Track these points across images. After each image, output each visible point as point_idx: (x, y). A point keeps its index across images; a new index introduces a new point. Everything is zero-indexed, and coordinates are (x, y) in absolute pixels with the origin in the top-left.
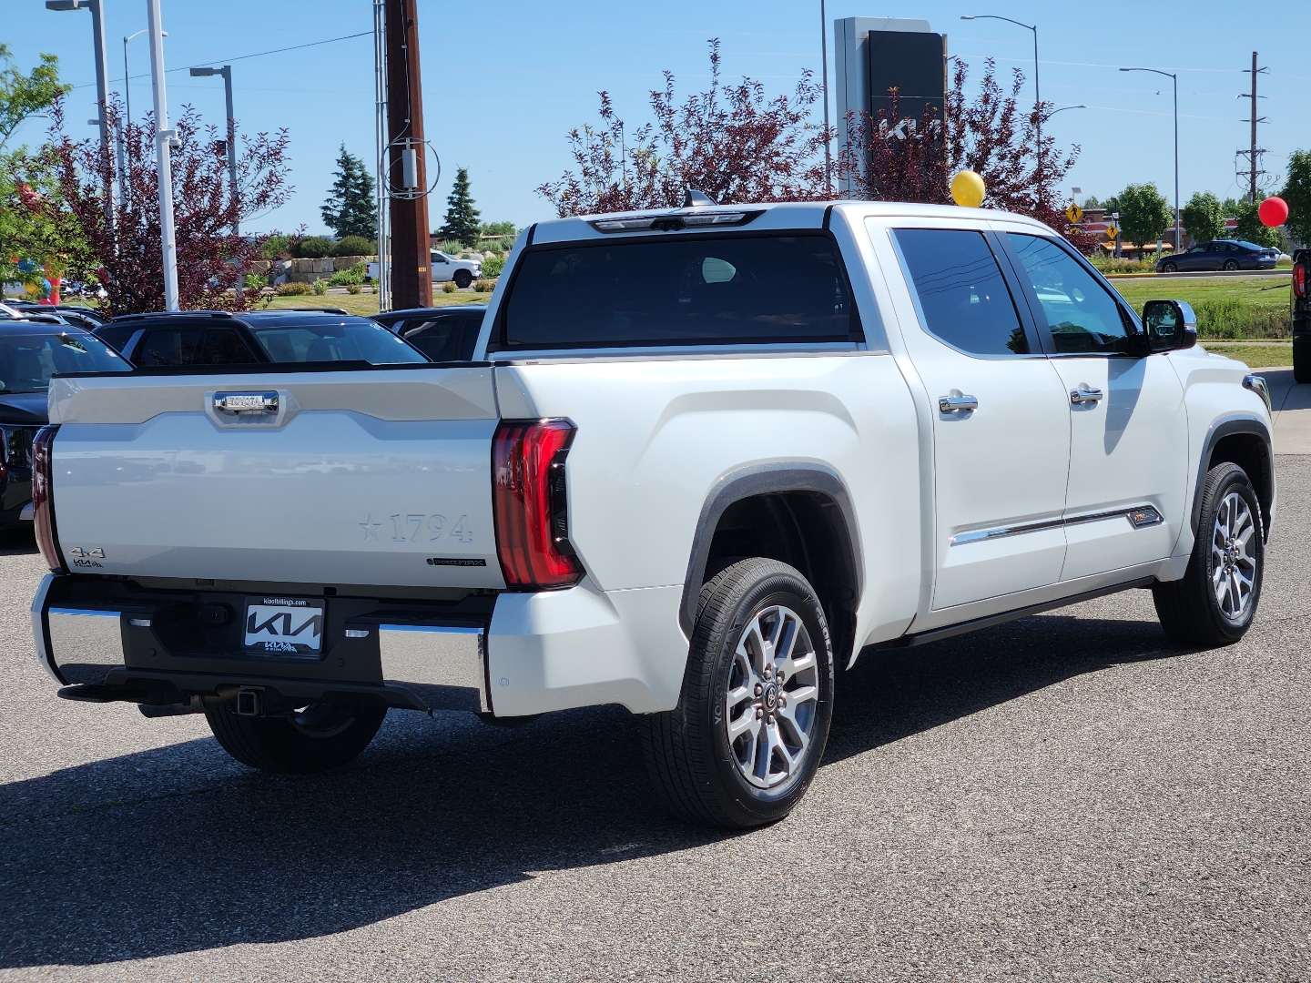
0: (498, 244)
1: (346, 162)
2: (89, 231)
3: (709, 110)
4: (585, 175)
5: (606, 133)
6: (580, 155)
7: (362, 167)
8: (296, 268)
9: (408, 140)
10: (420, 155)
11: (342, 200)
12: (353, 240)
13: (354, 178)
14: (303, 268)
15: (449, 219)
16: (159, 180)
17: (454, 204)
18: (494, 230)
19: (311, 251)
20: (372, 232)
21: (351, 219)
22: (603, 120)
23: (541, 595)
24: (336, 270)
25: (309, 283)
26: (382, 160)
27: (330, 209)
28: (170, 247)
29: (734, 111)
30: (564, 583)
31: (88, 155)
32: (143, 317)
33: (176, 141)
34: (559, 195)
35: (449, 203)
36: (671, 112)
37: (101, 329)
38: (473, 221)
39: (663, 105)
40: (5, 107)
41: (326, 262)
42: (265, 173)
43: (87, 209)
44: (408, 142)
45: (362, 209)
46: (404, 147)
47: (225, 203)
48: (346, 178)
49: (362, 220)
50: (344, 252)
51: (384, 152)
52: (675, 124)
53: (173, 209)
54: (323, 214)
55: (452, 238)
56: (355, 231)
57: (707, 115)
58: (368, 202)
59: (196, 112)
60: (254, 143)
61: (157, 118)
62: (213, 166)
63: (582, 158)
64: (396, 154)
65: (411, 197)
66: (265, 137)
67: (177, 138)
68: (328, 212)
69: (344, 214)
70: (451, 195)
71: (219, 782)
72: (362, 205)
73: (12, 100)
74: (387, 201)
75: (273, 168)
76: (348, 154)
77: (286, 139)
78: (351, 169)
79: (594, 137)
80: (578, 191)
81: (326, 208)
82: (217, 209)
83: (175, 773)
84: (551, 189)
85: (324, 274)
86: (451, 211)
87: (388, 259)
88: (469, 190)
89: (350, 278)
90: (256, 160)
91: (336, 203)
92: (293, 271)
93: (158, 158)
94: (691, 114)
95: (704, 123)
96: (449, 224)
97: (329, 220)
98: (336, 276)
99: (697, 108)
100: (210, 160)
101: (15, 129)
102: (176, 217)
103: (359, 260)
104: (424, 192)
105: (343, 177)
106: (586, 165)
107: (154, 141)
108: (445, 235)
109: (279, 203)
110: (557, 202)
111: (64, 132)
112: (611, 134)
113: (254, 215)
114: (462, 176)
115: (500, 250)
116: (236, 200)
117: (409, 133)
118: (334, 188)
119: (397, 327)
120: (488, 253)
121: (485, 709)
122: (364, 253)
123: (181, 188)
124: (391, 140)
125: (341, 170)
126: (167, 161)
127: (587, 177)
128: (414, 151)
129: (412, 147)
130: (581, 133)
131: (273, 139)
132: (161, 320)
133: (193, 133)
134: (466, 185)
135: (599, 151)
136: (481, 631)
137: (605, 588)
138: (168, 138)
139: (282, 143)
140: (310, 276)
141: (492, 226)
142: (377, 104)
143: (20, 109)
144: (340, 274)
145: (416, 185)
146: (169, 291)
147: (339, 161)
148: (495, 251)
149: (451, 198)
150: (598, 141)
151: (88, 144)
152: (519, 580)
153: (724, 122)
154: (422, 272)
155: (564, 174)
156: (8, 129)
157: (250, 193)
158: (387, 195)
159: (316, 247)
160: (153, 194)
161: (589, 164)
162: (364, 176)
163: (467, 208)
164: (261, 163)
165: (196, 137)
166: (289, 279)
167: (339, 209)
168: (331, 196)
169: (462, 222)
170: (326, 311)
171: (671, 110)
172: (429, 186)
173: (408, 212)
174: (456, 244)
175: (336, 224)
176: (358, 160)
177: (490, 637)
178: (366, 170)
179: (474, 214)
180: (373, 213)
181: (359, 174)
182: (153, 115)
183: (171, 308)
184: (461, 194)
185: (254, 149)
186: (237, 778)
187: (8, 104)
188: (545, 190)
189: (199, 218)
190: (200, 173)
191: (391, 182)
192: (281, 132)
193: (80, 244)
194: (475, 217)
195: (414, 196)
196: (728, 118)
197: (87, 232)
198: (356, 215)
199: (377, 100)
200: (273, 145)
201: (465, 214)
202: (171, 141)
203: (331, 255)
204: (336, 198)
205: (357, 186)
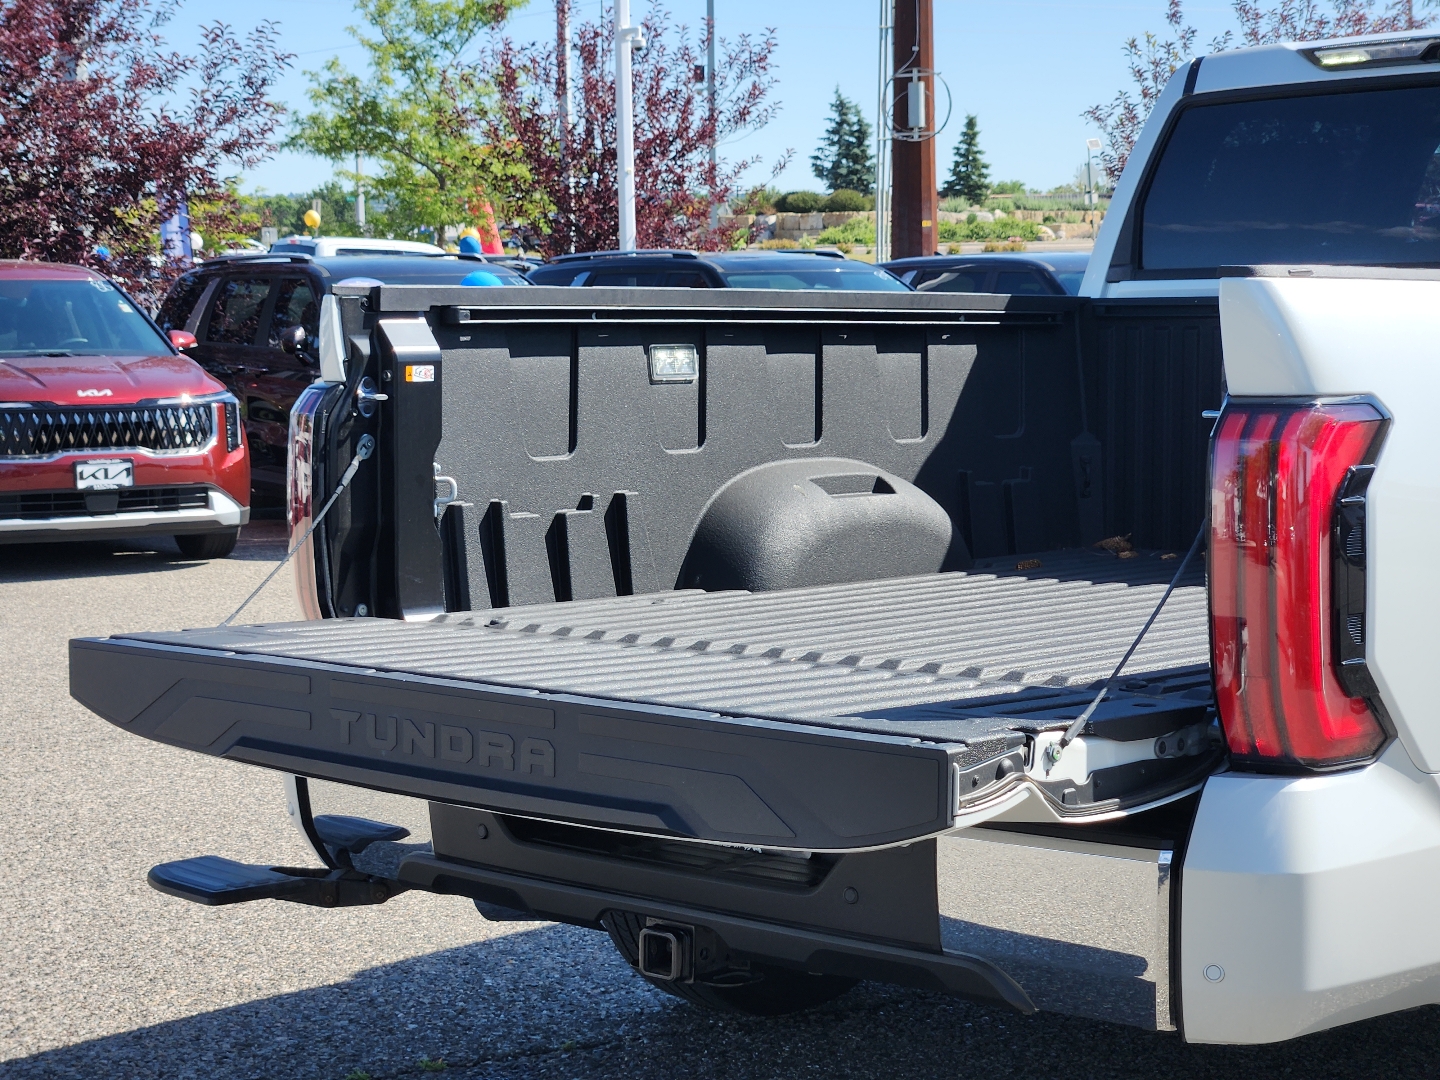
0: (1010, 203)
1: (841, 107)
2: (533, 156)
3: (1306, 16)
4: (1145, 95)
5: (1171, 44)
6: (1139, 71)
7: (858, 113)
8: (781, 225)
9: (915, 70)
10: (929, 87)
11: (835, 149)
12: (846, 194)
13: (849, 124)
14: (788, 225)
15: (955, 172)
16: (617, 93)
17: (961, 155)
18: (1002, 190)
19: (798, 206)
20: (867, 186)
21: (843, 171)
22: (1170, 27)
23: (1301, 785)
24: (825, 227)
25: (795, 240)
26: (885, 94)
27: (821, 159)
28: (627, 173)
29: (1339, 16)
30: (1349, 758)
31: (533, 61)
32: (588, 258)
33: (639, 41)
34: (1112, 121)
35: (957, 154)
36: (1257, 16)
37: (536, 272)
38: (981, 175)
39: (1247, 8)
40: (454, 21)
41: (815, 218)
42: (746, 85)
43: (529, 128)
44: (915, 74)
45: (856, 159)
46: (911, 79)
47: (696, 122)
48: (840, 124)
49: (855, 172)
50: (833, 206)
51: (886, 86)
52: (1261, 32)
53: (632, 129)
54: (813, 165)
55: (957, 194)
56: (849, 184)
57: (1303, 21)
58: (863, 151)
59: (664, 9)
60: (734, 49)
61: (617, 13)
62: (683, 77)
63: (1141, 75)
64: (901, 87)
65: (916, 139)
66: (748, 39)
67: (640, 38)
68: (819, 162)
69: (837, 165)
70: (957, 145)
71: (618, 1025)
72: (857, 155)
73: (462, 13)
74: (889, 144)
75: (756, 78)
76: (843, 97)
77: (774, 42)
78: (845, 114)
79: (1157, 48)
80: (1135, 117)
81: (817, 158)
82: (687, 129)
83: (547, 994)
84: (1102, 114)
85: (812, 231)
86: (957, 164)
87: (887, 216)
88: (978, 139)
89: (840, 236)
90: (736, 69)
91: (827, 153)
92: (778, 229)
93: (618, 67)
94: (1284, 19)
95: (1298, 31)
96: (954, 178)
97: (819, 172)
98: (825, 234)
99: (1291, 12)
100: (680, 69)
101: (464, 48)
102: (636, 139)
103: (849, 217)
104: (931, 133)
105: (837, 123)
106: (1146, 83)
107: (613, 46)
108: (950, 191)
109: (762, 122)
110: (1109, 129)
111: (505, 34)
112: (1179, 45)
113: (732, 137)
114: (971, 124)
115: (1012, 208)
116: (712, 118)
117: (917, 63)
118: (826, 135)
119: (908, 277)
120: (998, 212)
121: (1163, 1023)
122: (857, 209)
123: (643, 103)
124: (896, 70)
125: (836, 116)
126: (628, 69)
127: (1147, 100)
128: (922, 85)
129: (919, 79)
130: (1141, 43)
131: (756, 42)
132: (610, 261)
133: (660, 35)
134: (975, 135)
135: (1163, 66)
136: (1166, 857)
137: (1432, 766)
138: (629, 38)
139: (769, 47)
140: (796, 233)
141: (999, 185)
142: (881, 29)
143: (471, 24)
144: (831, 232)
145: (922, 124)
146: (625, 231)
147: (833, 105)
148: (1005, 210)
149: (958, 149)
150: (1162, 54)
151: (534, 48)
152: (1253, 748)
153: (1324, 31)
154: (927, 227)
155: (1118, 95)
156: (457, 47)
157: (726, 107)
158: (889, 135)
159: (804, 201)
160: (608, 112)
161: (1150, 83)
162: (859, 122)
163: (975, 160)
164: (742, 72)
165: (663, 39)
166: (773, 235)
167: (830, 159)
168: (823, 144)
169: (969, 176)
170: (818, 254)
171: (1257, 14)
172: (937, 127)
173: (911, 158)
174: (961, 201)
175: (826, 176)
176: (853, 104)
177: (1188, 873)
178: (863, 115)
179: (983, 167)
180: (868, 164)
181: (854, 119)
182: (612, 11)
183: (625, 247)
184: (970, 144)
185: (733, 55)
186: (651, 1017)
187: (457, 18)
188: (1095, 114)
189: (662, 141)
190: (667, 85)
191: (894, 120)
192: (768, 33)
193: (522, 170)
194: (984, 171)
195: (920, 137)
196: (1331, 25)
197: (529, 156)
198: (849, 167)
199: (881, 24)
200: (756, 49)
201: (973, 167)
202: (633, 41)
203: (820, 210)
204: (827, 147)
205: (852, 134)
